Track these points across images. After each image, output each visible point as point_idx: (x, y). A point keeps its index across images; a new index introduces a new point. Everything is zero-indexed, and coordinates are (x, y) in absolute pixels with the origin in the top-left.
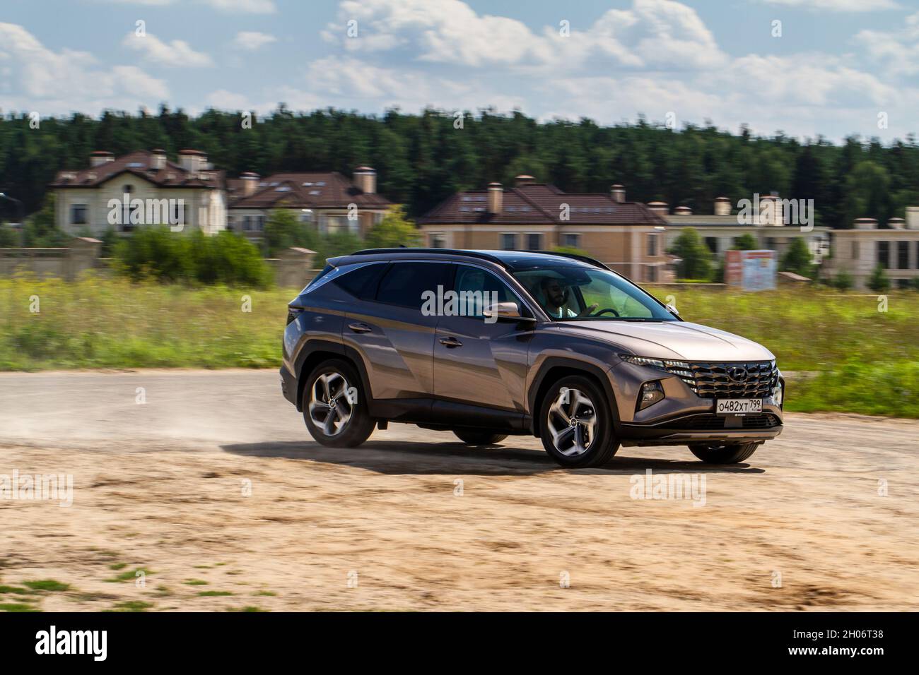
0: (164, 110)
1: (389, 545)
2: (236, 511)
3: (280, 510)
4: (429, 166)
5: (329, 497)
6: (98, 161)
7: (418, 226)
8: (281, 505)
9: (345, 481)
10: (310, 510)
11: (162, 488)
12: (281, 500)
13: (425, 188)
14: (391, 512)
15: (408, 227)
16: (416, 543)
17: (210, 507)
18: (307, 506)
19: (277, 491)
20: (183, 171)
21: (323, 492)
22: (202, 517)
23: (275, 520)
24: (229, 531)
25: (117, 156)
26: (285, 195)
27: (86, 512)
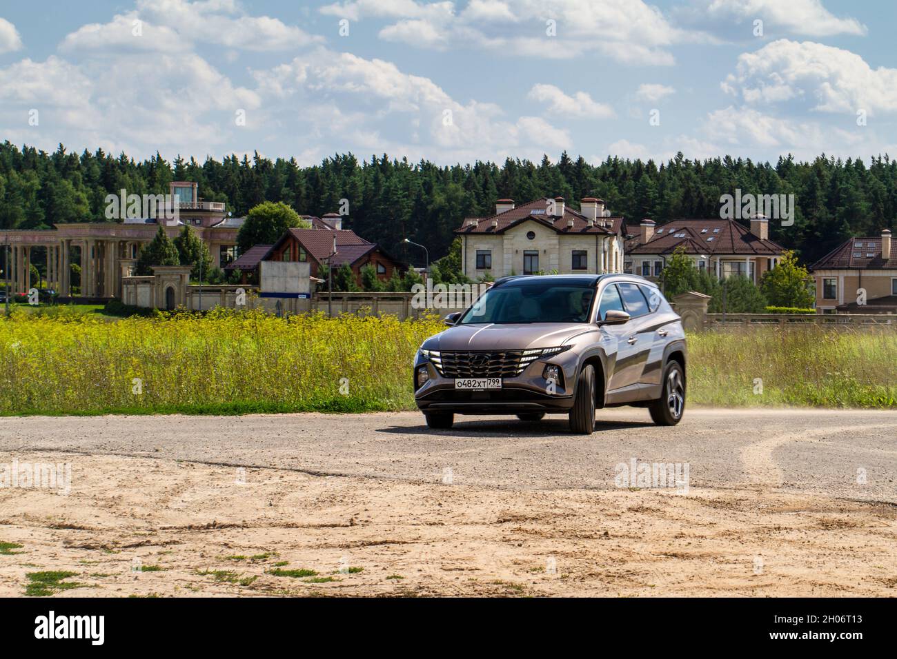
0: (565, 158)
1: (784, 581)
2: (637, 547)
3: (679, 546)
4: (821, 212)
5: (727, 534)
6: (501, 208)
7: (811, 272)
8: (681, 541)
9: (743, 518)
10: (708, 546)
11: (567, 524)
12: (681, 536)
13: (818, 234)
14: (787, 548)
15: (803, 273)
16: (810, 579)
17: (613, 543)
18: (704, 542)
19: (676, 528)
20: (585, 219)
21: (722, 529)
22: (605, 552)
23: (675, 555)
24: (630, 566)
25: (518, 204)
26: (681, 242)
27: (491, 547)
